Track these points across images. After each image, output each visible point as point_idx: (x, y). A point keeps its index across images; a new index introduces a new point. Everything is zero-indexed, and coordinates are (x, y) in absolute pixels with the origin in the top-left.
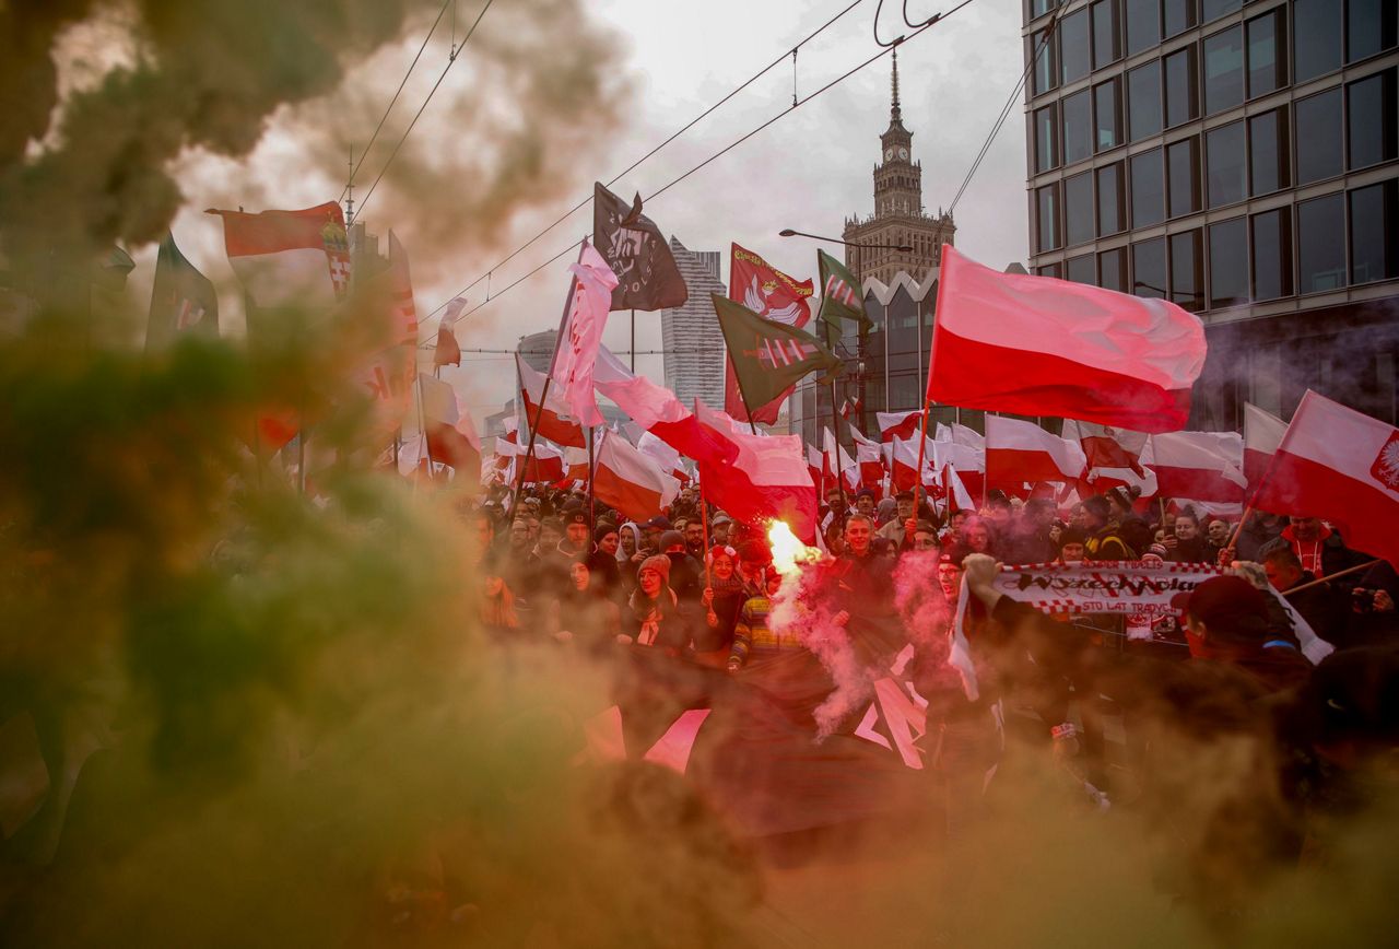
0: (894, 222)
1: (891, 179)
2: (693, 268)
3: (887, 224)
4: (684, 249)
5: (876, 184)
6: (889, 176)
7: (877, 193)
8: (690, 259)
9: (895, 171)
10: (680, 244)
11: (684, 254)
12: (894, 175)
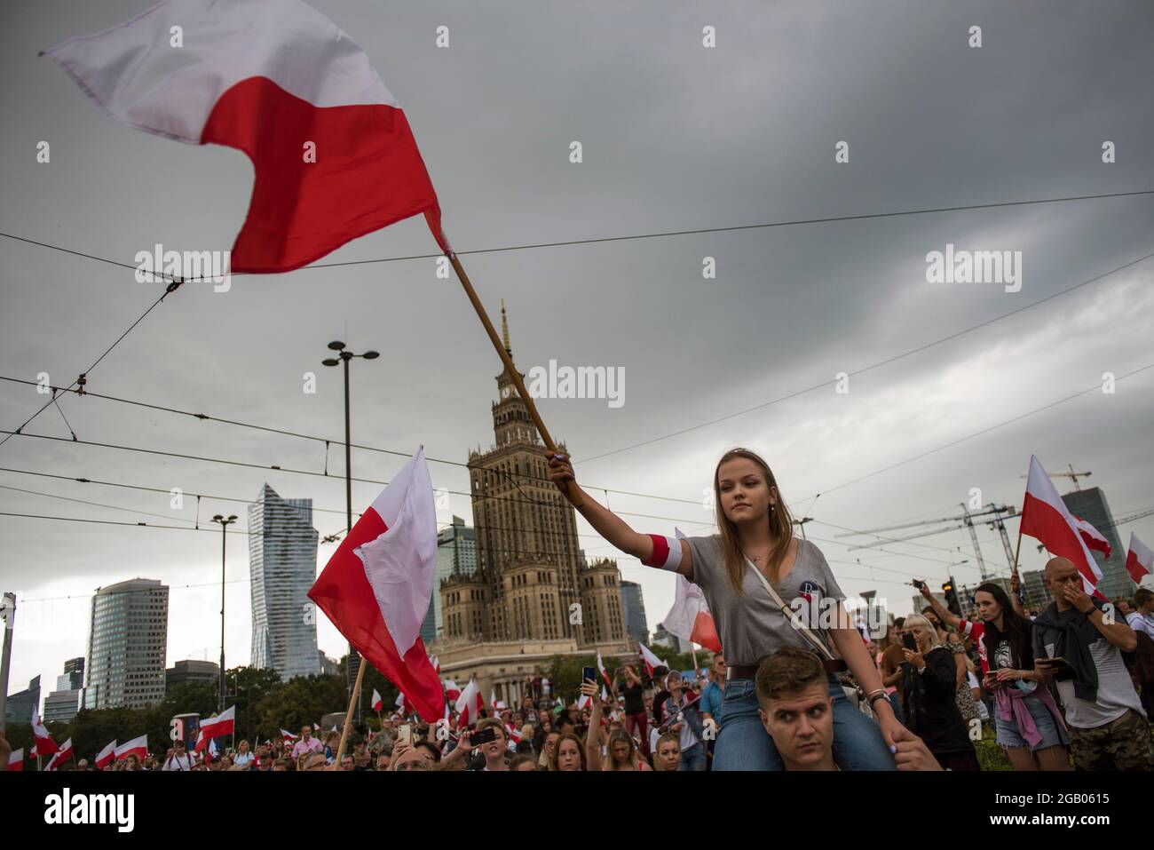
0: (521, 449)
1: (511, 414)
2: (285, 515)
3: (514, 451)
4: (277, 496)
5: (496, 419)
6: (509, 410)
7: (496, 427)
8: (283, 505)
9: (514, 406)
10: (272, 491)
11: (277, 501)
12: (512, 409)
